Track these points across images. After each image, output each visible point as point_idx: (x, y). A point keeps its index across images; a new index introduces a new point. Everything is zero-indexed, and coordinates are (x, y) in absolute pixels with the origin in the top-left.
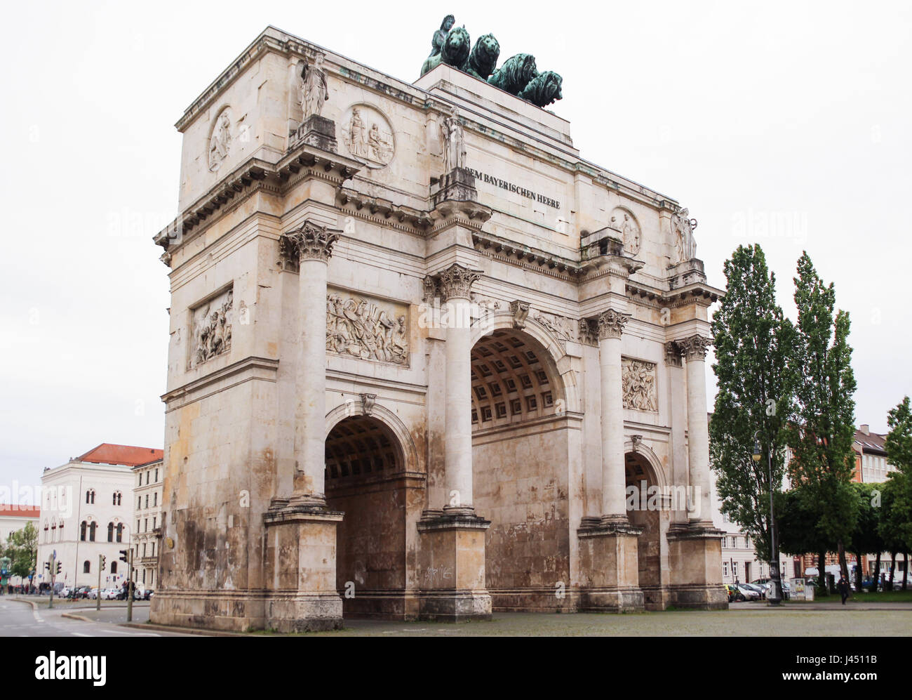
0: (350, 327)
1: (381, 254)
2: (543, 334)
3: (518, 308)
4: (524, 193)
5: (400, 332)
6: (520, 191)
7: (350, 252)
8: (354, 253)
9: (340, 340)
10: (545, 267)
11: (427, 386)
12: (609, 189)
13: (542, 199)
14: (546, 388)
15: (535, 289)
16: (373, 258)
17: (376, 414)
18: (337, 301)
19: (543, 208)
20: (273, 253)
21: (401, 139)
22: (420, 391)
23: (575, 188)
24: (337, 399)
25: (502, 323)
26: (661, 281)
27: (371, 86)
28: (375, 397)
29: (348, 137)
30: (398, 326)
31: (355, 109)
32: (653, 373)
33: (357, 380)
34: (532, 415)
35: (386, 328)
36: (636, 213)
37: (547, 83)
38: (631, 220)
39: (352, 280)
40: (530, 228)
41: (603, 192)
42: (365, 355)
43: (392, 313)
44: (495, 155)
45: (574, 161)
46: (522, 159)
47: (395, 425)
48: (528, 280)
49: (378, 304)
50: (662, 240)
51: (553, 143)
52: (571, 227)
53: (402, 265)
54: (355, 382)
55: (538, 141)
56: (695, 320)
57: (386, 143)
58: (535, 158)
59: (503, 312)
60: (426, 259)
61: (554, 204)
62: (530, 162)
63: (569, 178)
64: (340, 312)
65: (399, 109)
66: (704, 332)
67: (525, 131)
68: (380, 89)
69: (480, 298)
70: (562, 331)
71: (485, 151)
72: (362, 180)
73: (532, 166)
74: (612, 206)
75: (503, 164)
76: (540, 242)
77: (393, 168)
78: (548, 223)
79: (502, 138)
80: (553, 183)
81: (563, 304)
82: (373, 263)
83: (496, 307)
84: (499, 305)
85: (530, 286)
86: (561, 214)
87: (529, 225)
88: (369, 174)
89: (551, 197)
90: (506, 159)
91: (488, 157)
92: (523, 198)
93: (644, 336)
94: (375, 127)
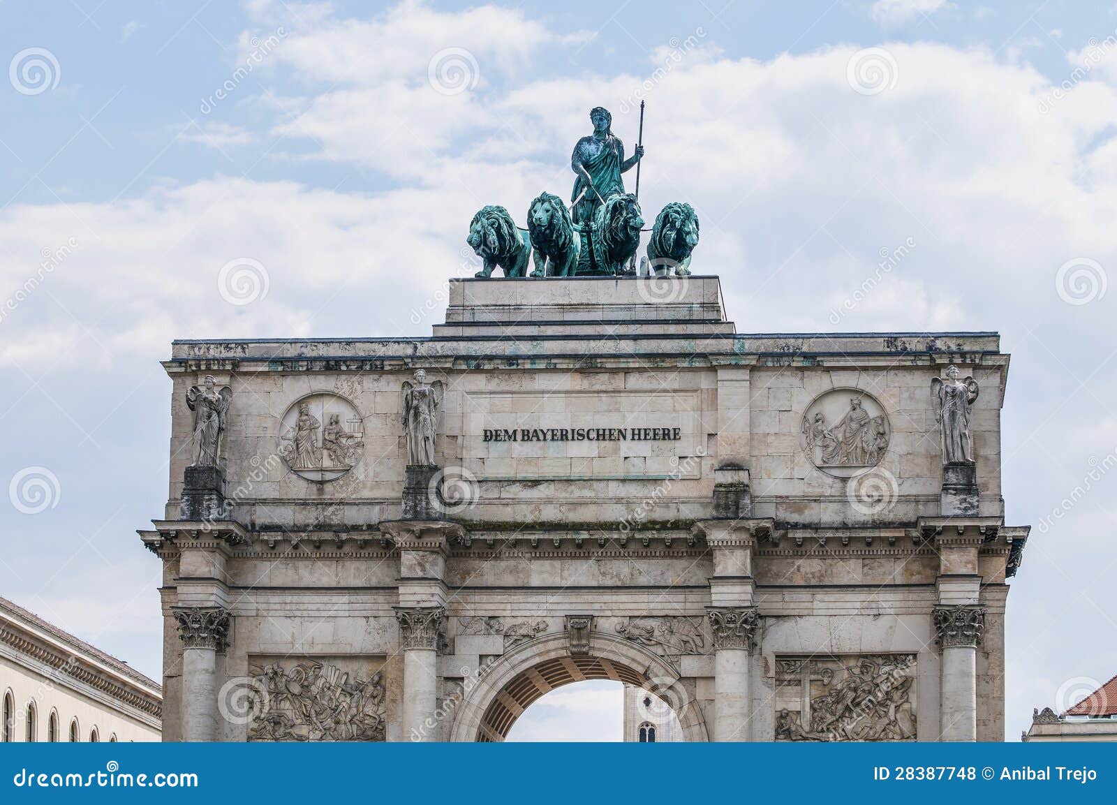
0: (296, 703)
1: (334, 599)
2: (632, 653)
4: (602, 435)
5: (373, 697)
6: (593, 435)
7: (288, 607)
8: (294, 607)
9: (279, 724)
10: (635, 550)
12: (804, 369)
13: (640, 435)
15: (619, 584)
16: (322, 607)
18: (275, 673)
19: (644, 448)
21: (373, 422)
23: (712, 395)
25: (549, 651)
30: (371, 689)
31: (300, 404)
32: (907, 671)
35: (353, 695)
36: (876, 392)
38: (868, 406)
40: (614, 489)
41: (788, 380)
42: (315, 736)
43: (362, 672)
44: (543, 392)
45: (725, 345)
46: (602, 381)
48: (604, 574)
49: (340, 664)
51: (672, 329)
52: (704, 461)
53: (368, 605)
55: (636, 338)
57: (352, 437)
58: (628, 370)
59: (548, 636)
61: (669, 435)
62: (618, 382)
63: (704, 381)
64: (281, 685)
65: (369, 382)
66: (961, 595)
67: (610, 330)
68: (332, 366)
69: (507, 624)
70: (674, 640)
71: (524, 393)
72: (308, 504)
73: (622, 386)
74: (807, 398)
75: (559, 402)
76: (633, 506)
77: (359, 473)
78: (654, 469)
79: (551, 364)
80: (667, 400)
81: (681, 598)
82: (323, 614)
83: (537, 630)
84: (542, 626)
85: (609, 583)
86: (681, 447)
87: (613, 485)
88: (321, 491)
89: (661, 424)
90: (566, 392)
91: (531, 398)
92: (603, 444)
93: (881, 611)
94: (335, 421)
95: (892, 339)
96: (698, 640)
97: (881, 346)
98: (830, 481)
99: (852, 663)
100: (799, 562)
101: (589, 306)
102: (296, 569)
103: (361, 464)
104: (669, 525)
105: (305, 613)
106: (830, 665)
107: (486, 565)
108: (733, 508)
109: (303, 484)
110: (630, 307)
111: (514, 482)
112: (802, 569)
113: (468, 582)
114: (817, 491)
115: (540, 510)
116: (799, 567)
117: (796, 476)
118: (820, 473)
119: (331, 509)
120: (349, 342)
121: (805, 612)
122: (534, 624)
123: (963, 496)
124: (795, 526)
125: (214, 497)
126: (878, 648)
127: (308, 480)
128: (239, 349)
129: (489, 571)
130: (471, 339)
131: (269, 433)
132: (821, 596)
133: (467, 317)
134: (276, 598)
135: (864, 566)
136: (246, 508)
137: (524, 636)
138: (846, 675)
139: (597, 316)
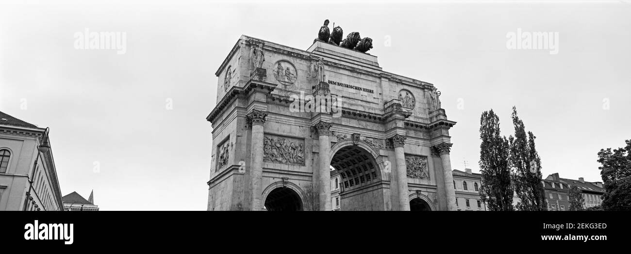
0: (278, 150)
1: (291, 119)
2: (368, 147)
3: (355, 137)
4: (356, 88)
5: (301, 151)
6: (354, 88)
7: (277, 119)
9: (273, 156)
10: (367, 118)
11: (312, 173)
12: (397, 82)
13: (365, 90)
14: (373, 170)
15: (363, 128)
16: (287, 121)
17: (289, 186)
18: (272, 140)
19: (366, 93)
20: (244, 122)
21: (299, 72)
22: (310, 175)
23: (380, 84)
24: (272, 181)
25: (348, 143)
26: (427, 119)
27: (285, 53)
28: (288, 179)
29: (276, 74)
30: (300, 148)
31: (279, 62)
32: (426, 161)
33: (280, 172)
34: (369, 183)
35: (294, 149)
36: (411, 91)
37: (365, 42)
38: (409, 95)
39: (278, 130)
40: (360, 102)
41: (394, 84)
42: (284, 161)
43: (297, 143)
44: (342, 74)
45: (379, 72)
46: (355, 75)
47: (298, 190)
48: (360, 124)
49: (290, 140)
50: (425, 101)
51: (369, 66)
52: (380, 100)
53: (300, 123)
54: (279, 173)
55: (362, 66)
56: (442, 136)
57: (293, 75)
58: (361, 73)
59: (348, 139)
60: (311, 120)
61: (371, 92)
62: (359, 76)
63: (378, 80)
64: (273, 144)
65: (298, 60)
67: (356, 63)
68: (289, 54)
69: (337, 134)
70: (377, 145)
71: (337, 73)
72: (282, 90)
74: (399, 90)
75: (346, 77)
76: (365, 108)
77: (296, 84)
78: (369, 99)
79: (344, 68)
80: (370, 83)
81: (378, 134)
82: (287, 123)
83: (345, 137)
85: (361, 127)
86: (375, 95)
87: (359, 101)
88: (286, 87)
89: (370, 88)
90: (348, 75)
91: (339, 75)
92: (356, 90)
93: (419, 145)
94: (288, 69)
95: (414, 80)
97: (411, 81)
99: (413, 157)
102: (279, 108)
103: (297, 82)
105: (282, 122)
106: (409, 157)
119: (289, 93)
120: (293, 49)
122: (344, 135)
126: (420, 154)
131: (271, 68)
133: (322, 51)
134: (274, 116)
137: (342, 138)
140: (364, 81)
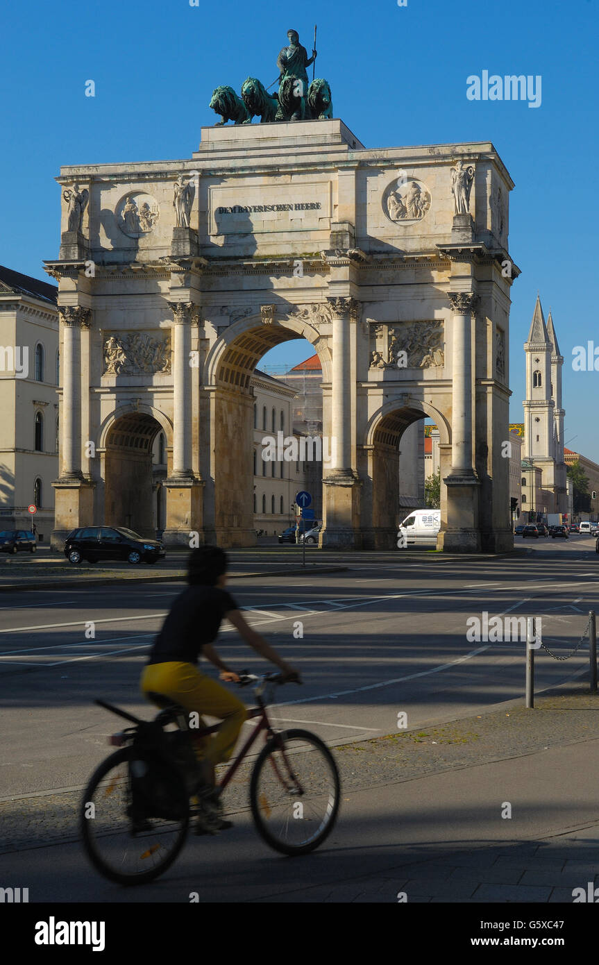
3: (261, 310)
4: (281, 208)
5: (165, 350)
6: (275, 208)
8: (124, 304)
12: (382, 168)
13: (299, 207)
15: (288, 287)
17: (144, 411)
19: (301, 214)
21: (163, 207)
23: (337, 182)
24: (116, 405)
25: (253, 324)
29: (123, 221)
30: (164, 346)
31: (126, 199)
32: (439, 330)
33: (127, 390)
35: (155, 349)
40: (286, 236)
42: (136, 372)
44: (249, 186)
45: (343, 156)
46: (283, 179)
49: (149, 334)
51: (316, 149)
52: (333, 220)
55: (297, 154)
57: (154, 214)
58: (292, 173)
59: (252, 316)
61: (315, 206)
62: (288, 179)
63: (332, 177)
65: (160, 185)
66: (461, 287)
68: (141, 176)
69: (231, 310)
71: (240, 187)
72: (130, 250)
73: (289, 182)
75: (257, 191)
76: (296, 246)
78: (306, 225)
79: (252, 172)
80: (313, 188)
82: (140, 307)
83: (246, 312)
84: (249, 311)
85: (283, 287)
86: (319, 213)
87: (285, 234)
88: (137, 243)
89: (310, 201)
90: (260, 186)
91: (243, 189)
92: (280, 212)
93: (425, 297)
94: (145, 206)
96: (329, 315)
97: (426, 153)
98: (398, 227)
99: (410, 326)
100: (382, 272)
101: (274, 138)
102: (125, 284)
104: (314, 255)
105: (129, 307)
106: (399, 327)
107: (221, 279)
108: (340, 244)
109: (128, 239)
110: (293, 138)
111: (235, 234)
112: (383, 276)
113: (213, 288)
114: (391, 234)
115: (247, 249)
116: (381, 275)
117: (380, 226)
118: (393, 223)
119: (142, 252)
121: (385, 299)
122: (245, 309)
123: (463, 233)
124: (380, 253)
125: (77, 247)
126: (424, 317)
127: (130, 237)
128: (95, 170)
129: (223, 282)
130: (212, 159)
131: (112, 213)
132: (392, 289)
133: (210, 148)
134: (115, 299)
135: (416, 273)
136: (100, 253)
137: (240, 316)
138: (407, 332)
139: (277, 144)
140: (298, 188)
